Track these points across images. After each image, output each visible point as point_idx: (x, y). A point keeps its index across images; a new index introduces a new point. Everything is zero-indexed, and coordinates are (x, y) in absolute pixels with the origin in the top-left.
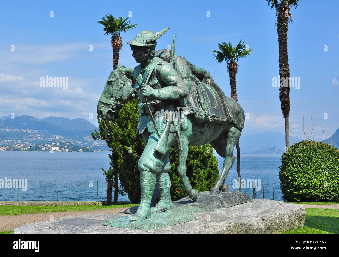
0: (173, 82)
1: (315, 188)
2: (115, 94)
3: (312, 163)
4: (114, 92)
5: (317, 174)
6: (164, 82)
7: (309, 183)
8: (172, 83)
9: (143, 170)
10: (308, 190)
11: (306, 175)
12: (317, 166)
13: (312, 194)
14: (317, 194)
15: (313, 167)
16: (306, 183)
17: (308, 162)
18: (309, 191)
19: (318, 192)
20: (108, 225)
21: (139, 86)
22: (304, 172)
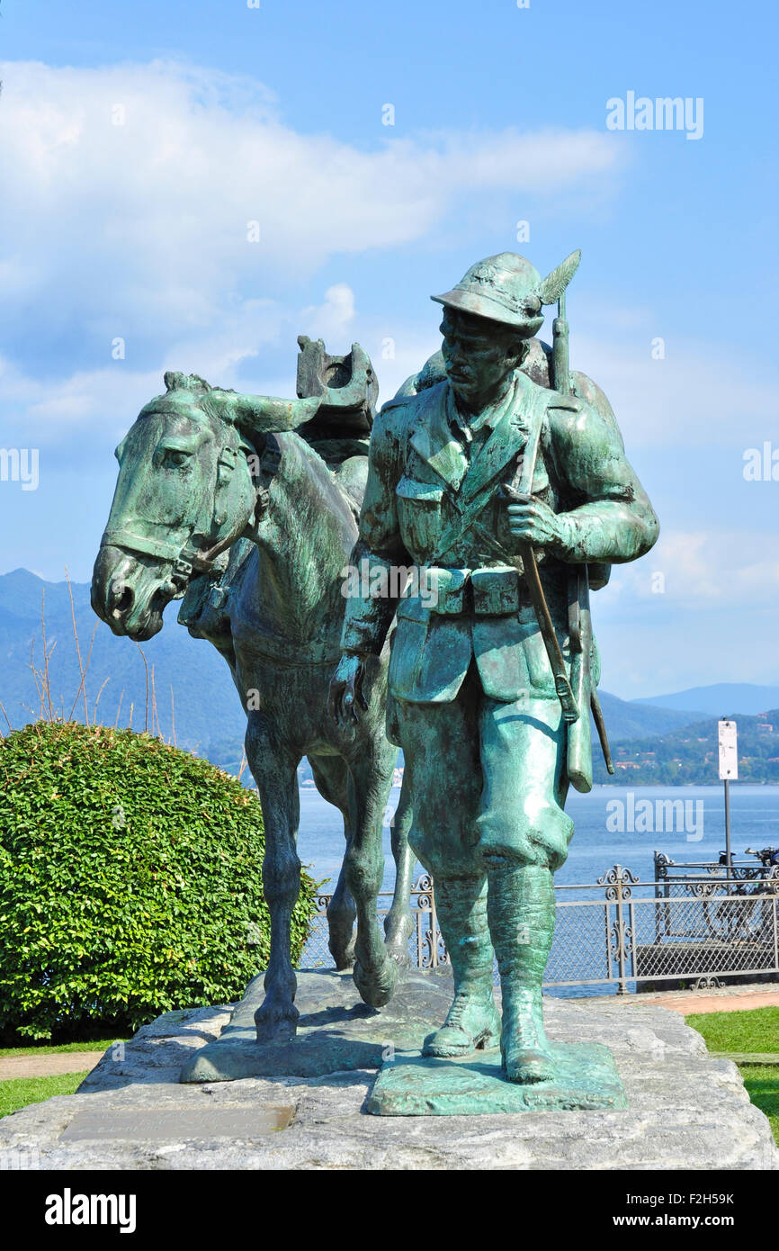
0: (619, 484)
1: (132, 964)
2: (194, 512)
3: (114, 838)
4: (191, 504)
5: (143, 895)
6: (581, 481)
7: (103, 942)
8: (616, 490)
9: (522, 860)
10: (94, 979)
11: (88, 902)
12: (139, 851)
13: (118, 997)
14: (142, 996)
15: (120, 858)
16: (88, 944)
17: (94, 834)
18: (100, 985)
19: (146, 987)
20: (415, 1112)
21: (441, 494)
22: (76, 887)
